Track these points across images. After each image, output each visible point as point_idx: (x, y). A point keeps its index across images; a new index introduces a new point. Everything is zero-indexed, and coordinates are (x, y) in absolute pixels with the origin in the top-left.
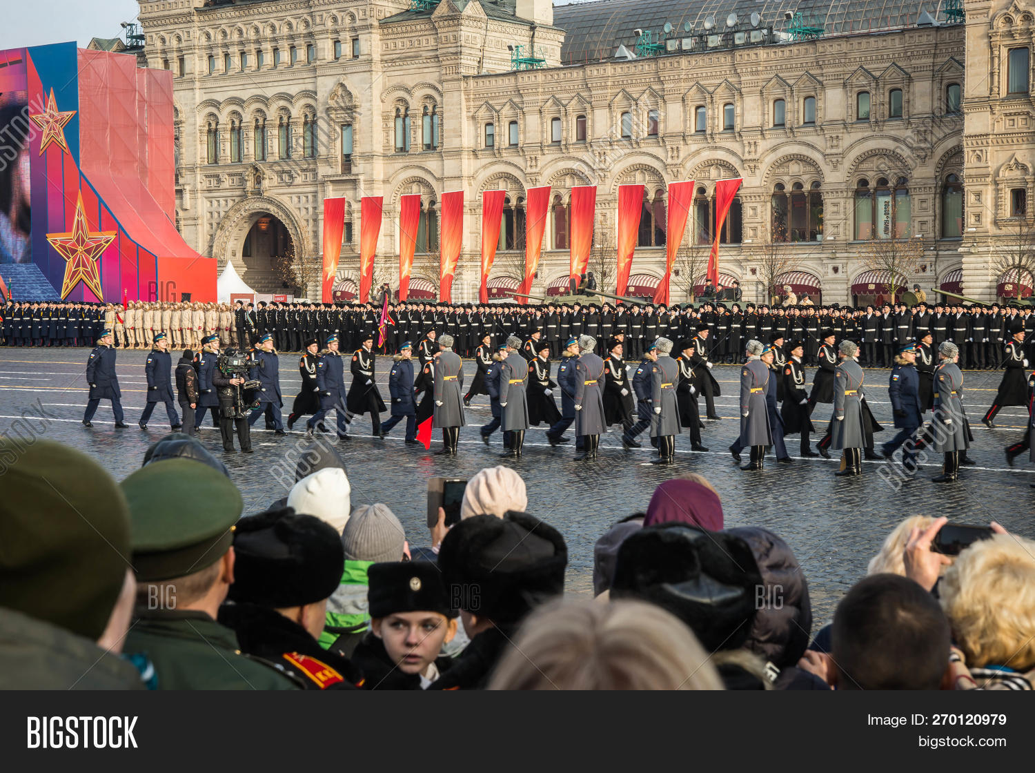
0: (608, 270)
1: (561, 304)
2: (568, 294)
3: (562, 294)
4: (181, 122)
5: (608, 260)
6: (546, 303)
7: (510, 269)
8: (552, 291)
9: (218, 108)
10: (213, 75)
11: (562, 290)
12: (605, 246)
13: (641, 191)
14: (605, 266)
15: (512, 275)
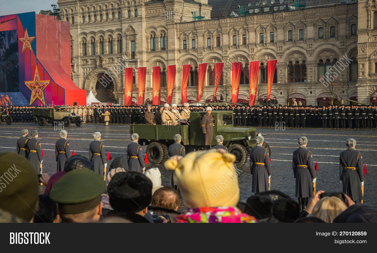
0: (228, 93)
2: (214, 102)
3: (211, 102)
4: (73, 40)
5: (228, 89)
6: (207, 105)
7: (192, 93)
8: (208, 101)
9: (86, 35)
10: (84, 23)
11: (211, 100)
12: (227, 84)
13: (241, 64)
15: (193, 95)
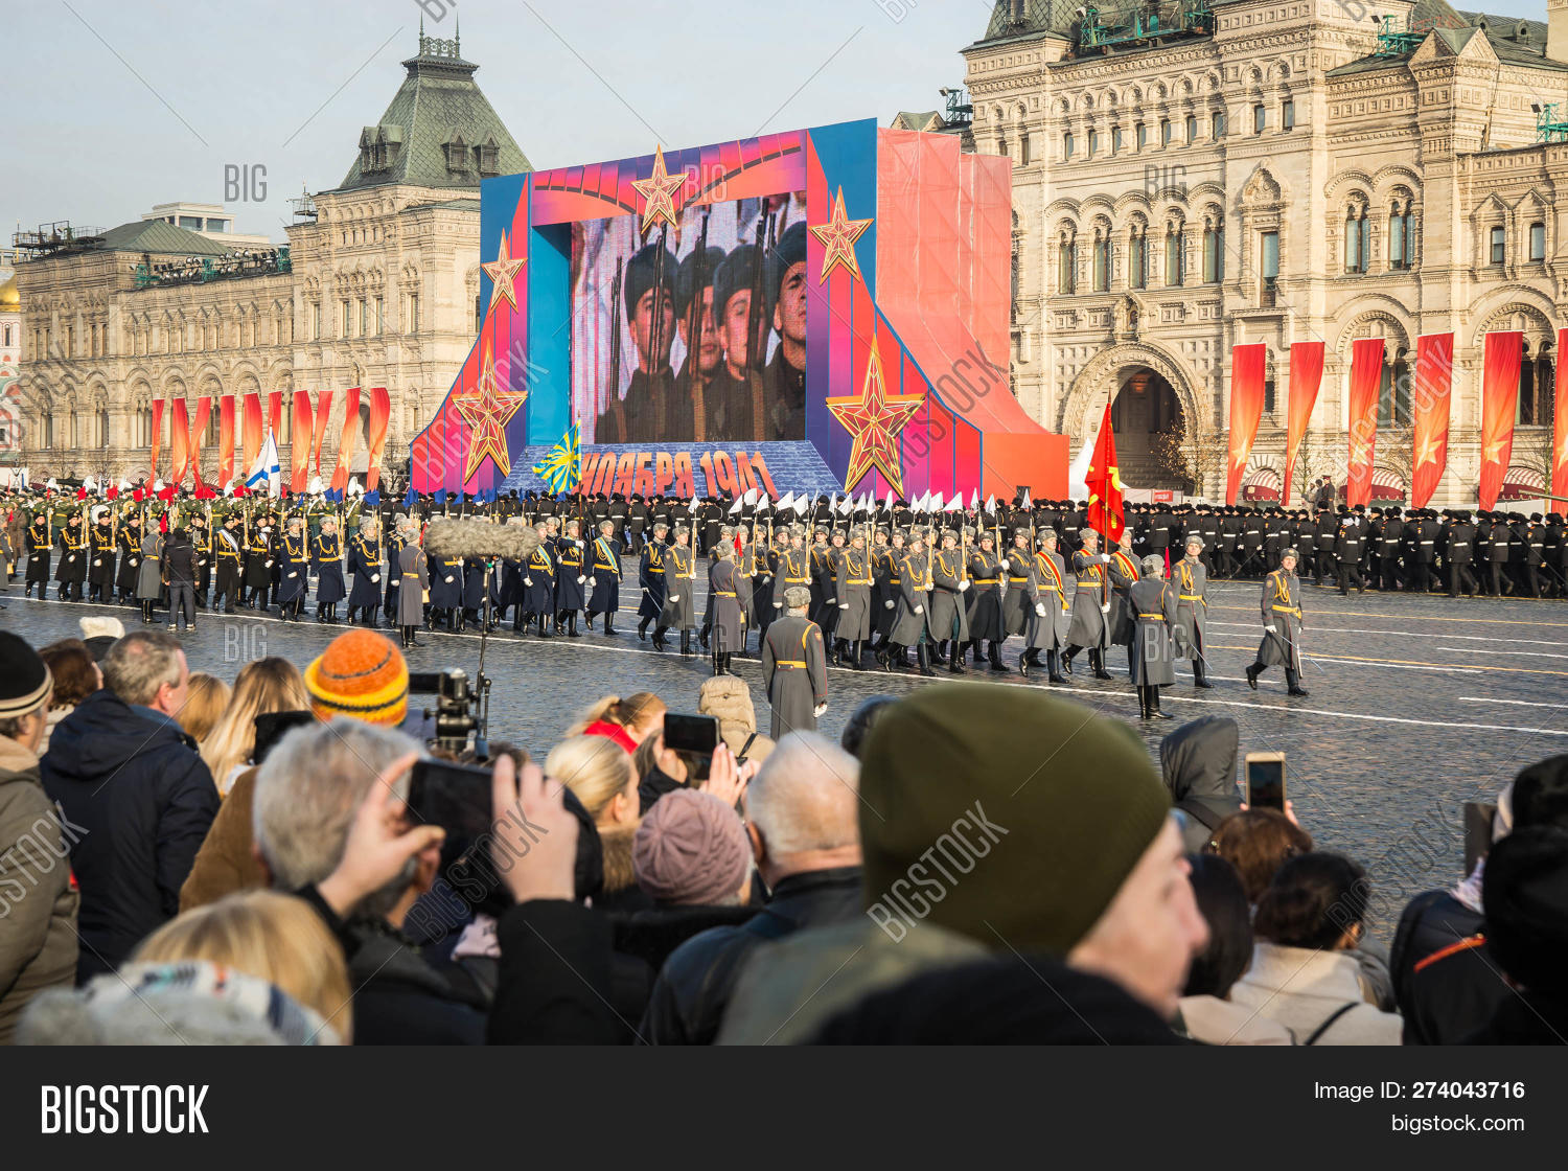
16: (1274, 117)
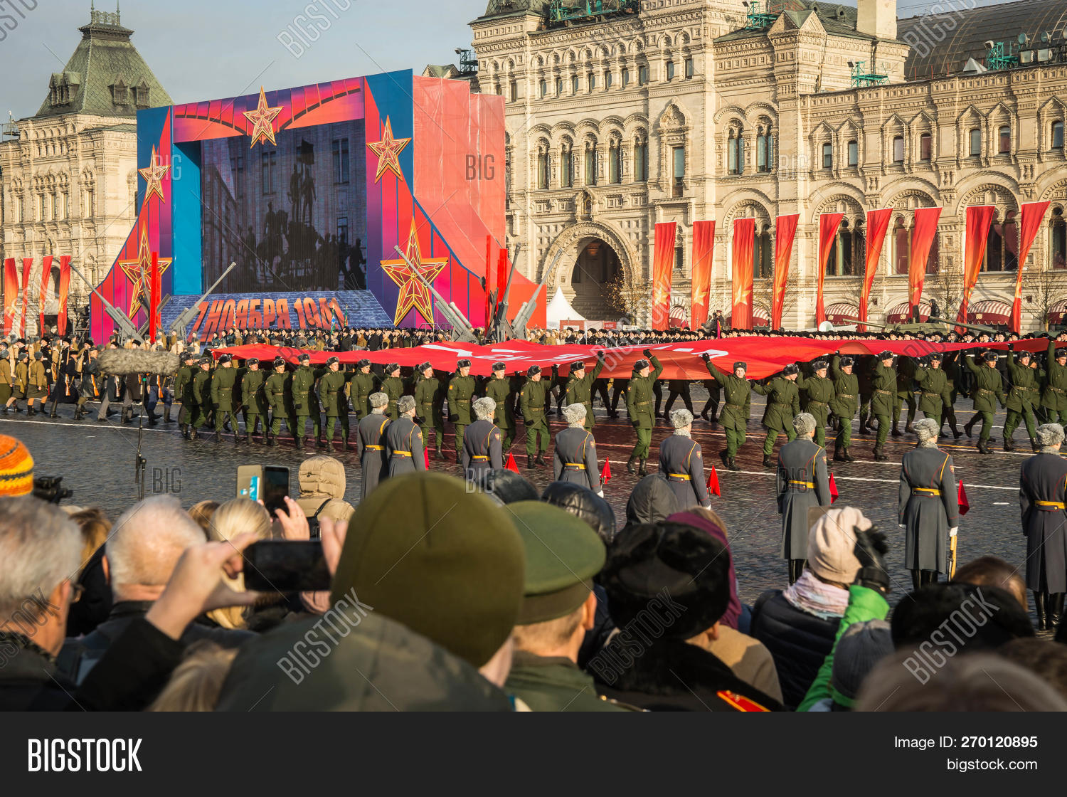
0: (954, 297)
1: (903, 332)
2: (911, 321)
3: (903, 322)
5: (954, 286)
6: (888, 330)
7: (848, 295)
8: (892, 318)
11: (903, 317)
12: (951, 271)
14: (950, 292)
15: (850, 301)
16: (680, 69)
